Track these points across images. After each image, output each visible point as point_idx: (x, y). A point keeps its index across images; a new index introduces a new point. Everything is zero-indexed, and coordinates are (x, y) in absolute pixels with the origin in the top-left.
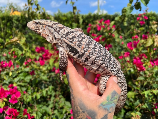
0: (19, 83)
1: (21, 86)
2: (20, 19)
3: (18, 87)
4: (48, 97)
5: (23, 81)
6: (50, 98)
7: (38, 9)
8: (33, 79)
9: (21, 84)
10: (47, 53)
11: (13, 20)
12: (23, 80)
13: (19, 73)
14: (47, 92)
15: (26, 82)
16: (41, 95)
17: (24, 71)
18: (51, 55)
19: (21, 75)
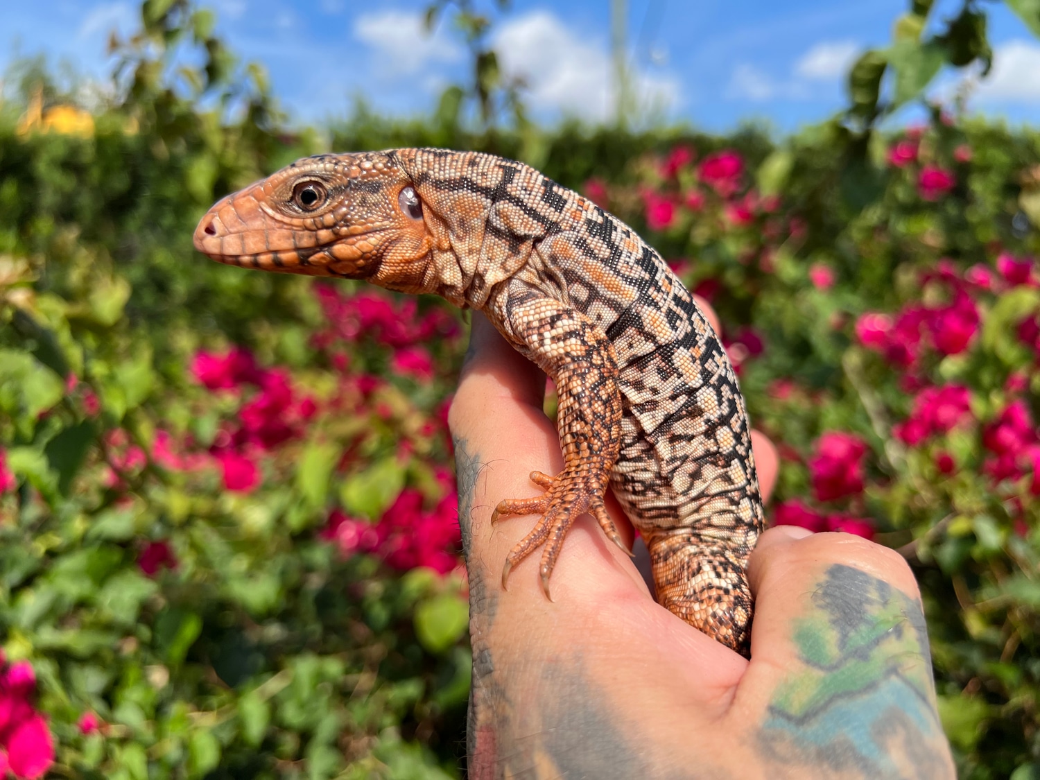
0: (48, 636)
1: (62, 658)
2: (88, 155)
3: (44, 669)
4: (289, 744)
5: (87, 617)
6: (300, 756)
7: (212, 72)
8: (162, 602)
9: (70, 638)
10: (279, 397)
11: (42, 167)
12: (82, 604)
13: (52, 554)
14: (274, 705)
15: (108, 627)
16: (227, 736)
17: (98, 537)
18: (310, 409)
19: (68, 564)
